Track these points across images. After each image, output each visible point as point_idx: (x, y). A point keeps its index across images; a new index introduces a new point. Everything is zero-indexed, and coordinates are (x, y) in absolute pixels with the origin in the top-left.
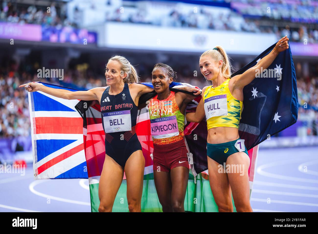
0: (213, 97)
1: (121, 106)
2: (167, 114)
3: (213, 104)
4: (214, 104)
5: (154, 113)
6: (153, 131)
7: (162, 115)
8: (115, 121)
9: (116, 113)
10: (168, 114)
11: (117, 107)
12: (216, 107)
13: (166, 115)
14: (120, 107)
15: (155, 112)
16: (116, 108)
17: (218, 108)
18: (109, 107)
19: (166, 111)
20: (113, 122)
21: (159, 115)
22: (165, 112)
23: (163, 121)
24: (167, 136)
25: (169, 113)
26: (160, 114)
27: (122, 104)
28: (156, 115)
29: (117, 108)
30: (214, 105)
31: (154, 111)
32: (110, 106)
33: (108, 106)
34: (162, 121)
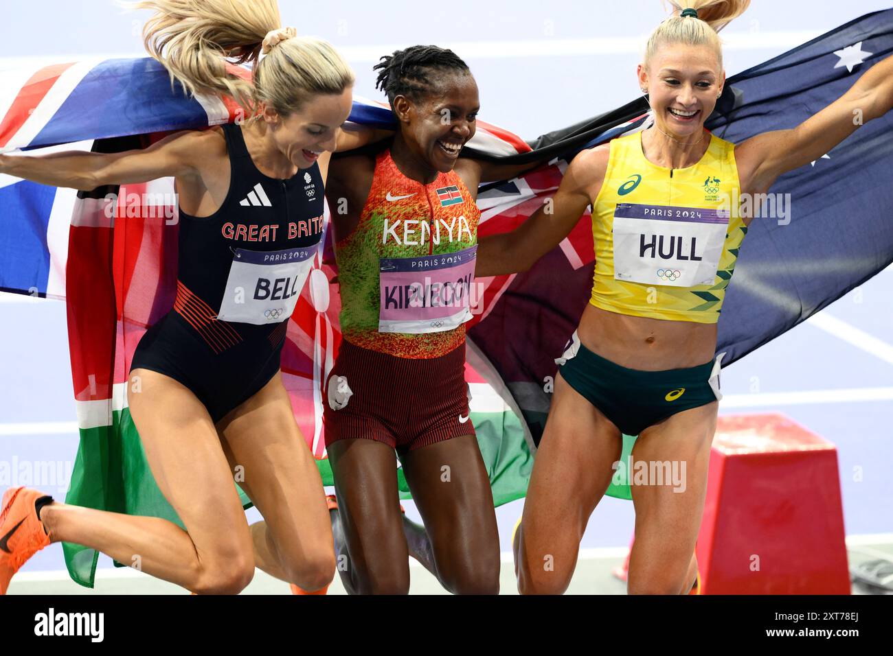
0: (675, 209)
1: (308, 227)
2: (455, 238)
3: (673, 238)
4: (680, 239)
5: (407, 231)
6: (392, 304)
7: (437, 242)
8: (280, 285)
9: (288, 256)
10: (459, 240)
11: (295, 232)
12: (686, 251)
13: (451, 240)
14: (303, 233)
15: (413, 232)
16: (290, 234)
17: (693, 258)
18: (271, 230)
19: (453, 225)
20: (271, 288)
21: (426, 241)
22: (450, 230)
23: (444, 267)
24: (447, 325)
25: (462, 233)
26: (431, 240)
27: (310, 220)
28: (416, 243)
29: (293, 234)
30: (677, 243)
31: (406, 227)
32: (275, 227)
33: (267, 227)
34: (440, 267)
